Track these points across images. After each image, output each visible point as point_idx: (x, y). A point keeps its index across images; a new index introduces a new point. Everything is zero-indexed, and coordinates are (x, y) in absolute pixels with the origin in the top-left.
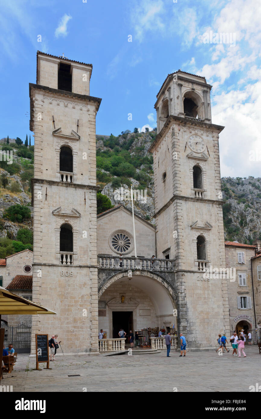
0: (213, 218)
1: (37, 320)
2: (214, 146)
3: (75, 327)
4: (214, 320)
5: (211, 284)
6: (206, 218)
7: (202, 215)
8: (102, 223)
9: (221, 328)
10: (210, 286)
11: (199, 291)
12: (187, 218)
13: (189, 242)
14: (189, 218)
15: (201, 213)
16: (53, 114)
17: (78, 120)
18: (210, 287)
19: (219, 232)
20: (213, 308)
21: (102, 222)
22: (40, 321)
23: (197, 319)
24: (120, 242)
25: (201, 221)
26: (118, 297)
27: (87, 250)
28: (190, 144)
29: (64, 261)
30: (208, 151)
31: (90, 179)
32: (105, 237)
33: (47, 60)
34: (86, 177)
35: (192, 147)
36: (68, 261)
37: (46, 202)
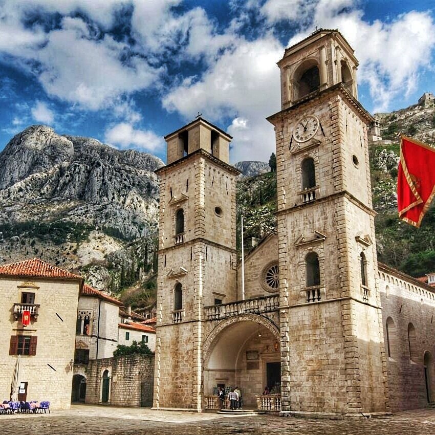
0: (329, 220)
4: (329, 372)
5: (325, 318)
6: (319, 224)
7: (313, 223)
9: (341, 384)
10: (324, 321)
11: (307, 332)
13: (294, 267)
15: (311, 221)
16: (171, 186)
17: (188, 180)
18: (323, 323)
19: (338, 238)
20: (327, 355)
23: (305, 371)
25: (312, 232)
26: (272, 344)
27: (192, 305)
28: (297, 135)
29: (176, 319)
30: (322, 130)
31: (195, 233)
32: (256, 275)
33: (171, 139)
34: (192, 231)
35: (300, 138)
36: (179, 318)
37: (165, 268)
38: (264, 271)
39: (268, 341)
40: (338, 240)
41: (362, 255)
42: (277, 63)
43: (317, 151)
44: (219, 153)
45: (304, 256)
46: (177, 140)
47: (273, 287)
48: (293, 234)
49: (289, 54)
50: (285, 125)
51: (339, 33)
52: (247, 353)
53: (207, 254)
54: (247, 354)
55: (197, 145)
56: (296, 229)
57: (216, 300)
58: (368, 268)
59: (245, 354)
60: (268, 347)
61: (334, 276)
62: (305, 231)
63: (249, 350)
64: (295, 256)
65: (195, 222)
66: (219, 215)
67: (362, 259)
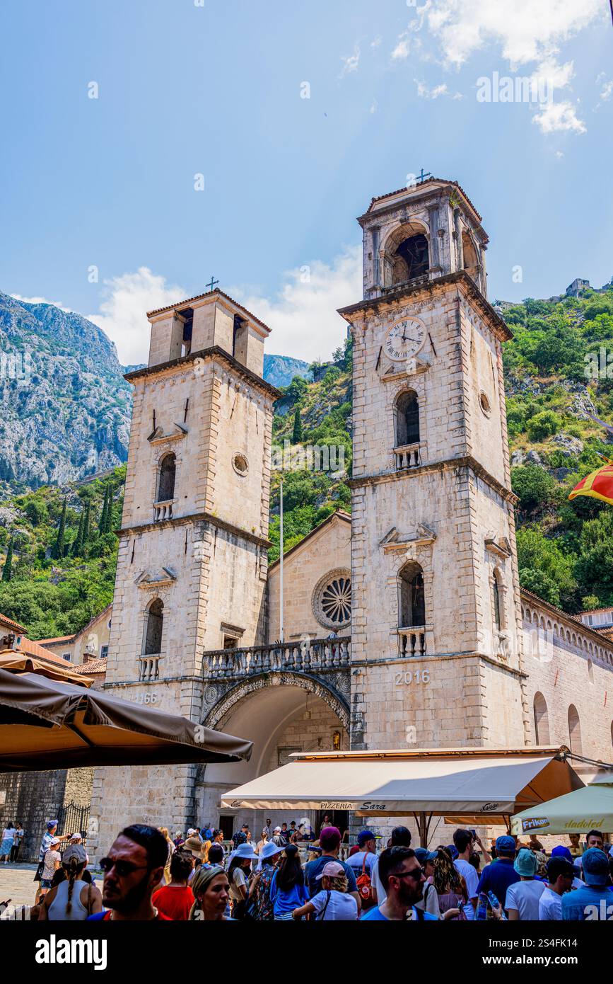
0: (443, 506)
1: (97, 795)
2: (447, 326)
3: (149, 810)
6: (424, 511)
7: (415, 507)
8: (299, 564)
10: (431, 696)
11: (400, 715)
12: (377, 526)
13: (380, 586)
14: (381, 526)
15: (411, 504)
16: (154, 407)
17: (188, 400)
19: (456, 541)
21: (300, 562)
22: (101, 798)
24: (338, 597)
25: (411, 525)
26: (328, 735)
27: (181, 647)
28: (389, 347)
29: (147, 673)
30: (432, 344)
31: (196, 502)
32: (304, 593)
33: (160, 320)
34: (191, 499)
35: (393, 353)
36: (153, 672)
37: (132, 567)
38: (317, 587)
39: (321, 728)
40: (458, 543)
41: (496, 574)
42: (358, 219)
43: (423, 380)
44: (246, 355)
45: (396, 569)
46: (170, 322)
47: (334, 619)
48: (379, 524)
49: (377, 207)
50: (370, 326)
51: (460, 188)
52: (280, 750)
53: (215, 546)
54: (279, 753)
55: (209, 338)
56: (383, 517)
57: (227, 640)
58: (505, 599)
59: (276, 752)
60: (320, 740)
61: (450, 610)
62: (400, 521)
63: (282, 745)
64: (380, 566)
65: (198, 482)
66: (240, 472)
67: (496, 581)
